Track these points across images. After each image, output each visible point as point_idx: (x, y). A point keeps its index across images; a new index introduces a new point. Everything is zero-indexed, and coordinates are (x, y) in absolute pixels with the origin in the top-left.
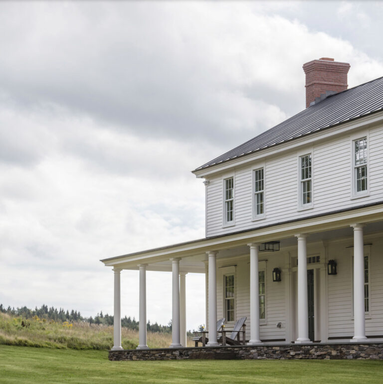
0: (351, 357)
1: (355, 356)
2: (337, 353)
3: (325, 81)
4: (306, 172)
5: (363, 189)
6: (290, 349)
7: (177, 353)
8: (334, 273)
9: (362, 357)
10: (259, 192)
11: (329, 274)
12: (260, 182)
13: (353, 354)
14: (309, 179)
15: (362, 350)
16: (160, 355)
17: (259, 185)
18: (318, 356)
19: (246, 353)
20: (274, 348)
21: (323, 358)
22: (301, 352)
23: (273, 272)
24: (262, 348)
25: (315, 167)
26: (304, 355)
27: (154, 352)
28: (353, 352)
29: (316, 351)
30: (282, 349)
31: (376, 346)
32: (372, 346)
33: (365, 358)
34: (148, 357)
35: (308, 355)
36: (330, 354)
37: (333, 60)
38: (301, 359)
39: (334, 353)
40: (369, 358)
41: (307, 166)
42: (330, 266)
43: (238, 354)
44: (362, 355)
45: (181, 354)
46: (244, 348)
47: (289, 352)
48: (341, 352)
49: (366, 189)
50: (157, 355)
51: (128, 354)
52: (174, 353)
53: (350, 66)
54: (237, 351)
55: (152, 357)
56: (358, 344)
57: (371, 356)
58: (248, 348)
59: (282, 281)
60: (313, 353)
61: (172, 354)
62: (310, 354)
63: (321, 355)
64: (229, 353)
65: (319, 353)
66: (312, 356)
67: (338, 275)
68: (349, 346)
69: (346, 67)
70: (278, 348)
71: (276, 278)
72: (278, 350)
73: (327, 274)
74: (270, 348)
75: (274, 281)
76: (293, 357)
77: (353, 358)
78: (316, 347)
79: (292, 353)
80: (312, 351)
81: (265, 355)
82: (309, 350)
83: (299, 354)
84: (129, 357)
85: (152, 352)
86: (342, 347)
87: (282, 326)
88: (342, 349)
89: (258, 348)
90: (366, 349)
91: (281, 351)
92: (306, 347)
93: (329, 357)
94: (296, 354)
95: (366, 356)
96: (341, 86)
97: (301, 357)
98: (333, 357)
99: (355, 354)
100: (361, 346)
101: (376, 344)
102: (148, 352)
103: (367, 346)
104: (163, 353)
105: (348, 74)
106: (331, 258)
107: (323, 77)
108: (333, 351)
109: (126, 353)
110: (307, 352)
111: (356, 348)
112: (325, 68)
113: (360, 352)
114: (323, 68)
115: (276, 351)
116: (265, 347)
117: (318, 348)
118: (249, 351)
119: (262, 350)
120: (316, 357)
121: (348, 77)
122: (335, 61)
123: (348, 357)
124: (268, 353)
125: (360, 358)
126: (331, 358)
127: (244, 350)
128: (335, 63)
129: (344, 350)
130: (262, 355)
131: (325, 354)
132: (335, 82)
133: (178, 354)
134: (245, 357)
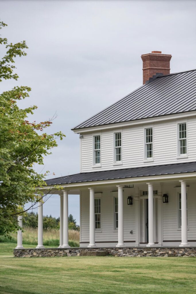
0: (180, 255)
1: (182, 254)
2: (172, 252)
3: (156, 67)
4: (149, 139)
5: (184, 153)
6: (144, 250)
7: (67, 251)
8: (167, 201)
9: (186, 255)
10: (118, 147)
11: (164, 202)
12: (118, 141)
13: (181, 253)
14: (150, 143)
15: (186, 251)
16: (54, 252)
17: (118, 143)
18: (161, 254)
19: (115, 252)
20: (133, 249)
21: (163, 256)
22: (151, 251)
23: (128, 199)
24: (126, 249)
25: (155, 136)
26: (152, 254)
27: (50, 250)
28: (181, 252)
29: (160, 251)
30: (139, 250)
31: (194, 249)
32: (191, 249)
33: (188, 255)
34: (46, 253)
35: (155, 254)
36: (168, 253)
37: (160, 52)
38: (150, 255)
39: (170, 252)
40: (190, 256)
41: (150, 135)
42: (164, 198)
43: (111, 252)
44: (186, 254)
45: (70, 252)
46: (114, 249)
47: (143, 252)
48: (174, 252)
49: (186, 153)
50: (53, 252)
51: (30, 251)
52: (65, 251)
53: (171, 57)
54: (109, 250)
55: (48, 254)
56: (184, 248)
57: (191, 255)
58: (117, 249)
59: (133, 205)
60: (158, 252)
61: (64, 252)
62: (156, 253)
63: (162, 254)
64: (105, 252)
65: (161, 252)
66: (157, 254)
67: (169, 203)
68: (179, 249)
69: (168, 57)
70: (136, 249)
71: (130, 203)
72: (136, 250)
73: (162, 202)
74: (131, 249)
75: (128, 204)
76: (146, 254)
77: (181, 255)
78: (159, 249)
79: (145, 252)
80: (157, 251)
81: (128, 253)
82: (155, 251)
83: (149, 253)
84: (30, 253)
85: (48, 250)
86: (175, 249)
87: (133, 233)
88: (175, 250)
89: (124, 249)
90: (188, 250)
91: (138, 251)
92: (154, 249)
93: (167, 255)
94: (147, 253)
95: (188, 254)
96: (166, 70)
97: (150, 254)
98: (170, 256)
99: (182, 253)
100: (186, 249)
101: (194, 248)
102: (46, 250)
103: (189, 249)
104: (57, 251)
105: (170, 62)
106: (165, 193)
107: (154, 64)
108: (169, 252)
109: (28, 251)
110: (154, 252)
111: (183, 250)
112: (156, 58)
113: (185, 252)
114: (154, 58)
115: (135, 251)
116: (128, 249)
117: (161, 249)
118: (118, 250)
119: (126, 250)
120: (159, 255)
121: (170, 64)
122: (162, 53)
123: (178, 255)
124: (130, 252)
125: (185, 256)
126: (169, 256)
127: (114, 250)
128: (162, 55)
129: (176, 251)
130: (126, 253)
131: (165, 253)
132: (162, 67)
133: (69, 252)
134: (115, 254)
